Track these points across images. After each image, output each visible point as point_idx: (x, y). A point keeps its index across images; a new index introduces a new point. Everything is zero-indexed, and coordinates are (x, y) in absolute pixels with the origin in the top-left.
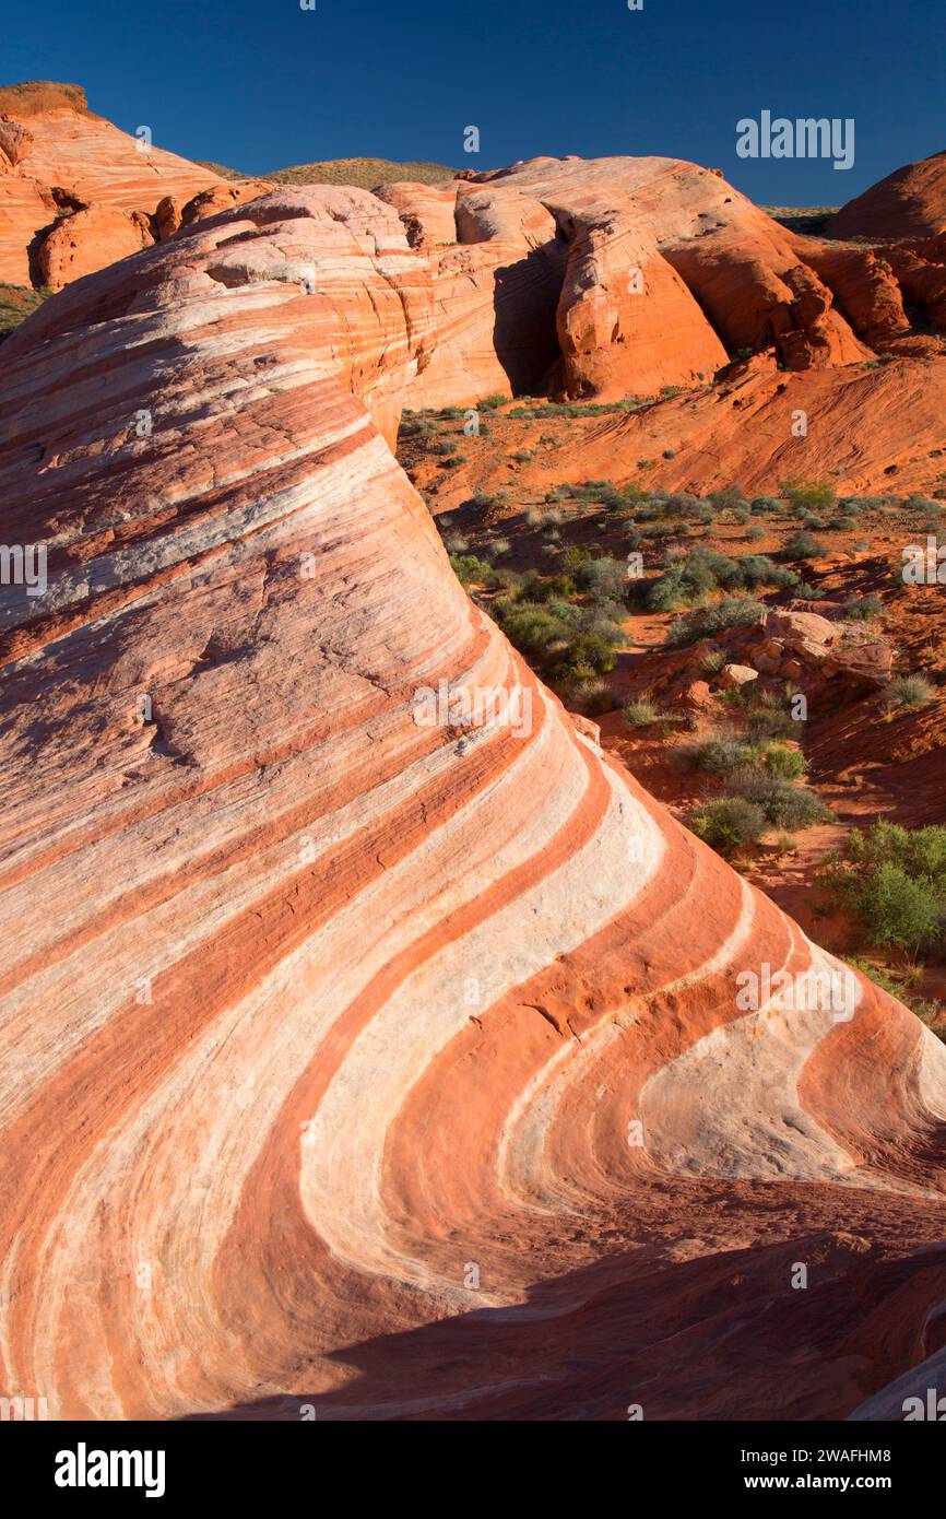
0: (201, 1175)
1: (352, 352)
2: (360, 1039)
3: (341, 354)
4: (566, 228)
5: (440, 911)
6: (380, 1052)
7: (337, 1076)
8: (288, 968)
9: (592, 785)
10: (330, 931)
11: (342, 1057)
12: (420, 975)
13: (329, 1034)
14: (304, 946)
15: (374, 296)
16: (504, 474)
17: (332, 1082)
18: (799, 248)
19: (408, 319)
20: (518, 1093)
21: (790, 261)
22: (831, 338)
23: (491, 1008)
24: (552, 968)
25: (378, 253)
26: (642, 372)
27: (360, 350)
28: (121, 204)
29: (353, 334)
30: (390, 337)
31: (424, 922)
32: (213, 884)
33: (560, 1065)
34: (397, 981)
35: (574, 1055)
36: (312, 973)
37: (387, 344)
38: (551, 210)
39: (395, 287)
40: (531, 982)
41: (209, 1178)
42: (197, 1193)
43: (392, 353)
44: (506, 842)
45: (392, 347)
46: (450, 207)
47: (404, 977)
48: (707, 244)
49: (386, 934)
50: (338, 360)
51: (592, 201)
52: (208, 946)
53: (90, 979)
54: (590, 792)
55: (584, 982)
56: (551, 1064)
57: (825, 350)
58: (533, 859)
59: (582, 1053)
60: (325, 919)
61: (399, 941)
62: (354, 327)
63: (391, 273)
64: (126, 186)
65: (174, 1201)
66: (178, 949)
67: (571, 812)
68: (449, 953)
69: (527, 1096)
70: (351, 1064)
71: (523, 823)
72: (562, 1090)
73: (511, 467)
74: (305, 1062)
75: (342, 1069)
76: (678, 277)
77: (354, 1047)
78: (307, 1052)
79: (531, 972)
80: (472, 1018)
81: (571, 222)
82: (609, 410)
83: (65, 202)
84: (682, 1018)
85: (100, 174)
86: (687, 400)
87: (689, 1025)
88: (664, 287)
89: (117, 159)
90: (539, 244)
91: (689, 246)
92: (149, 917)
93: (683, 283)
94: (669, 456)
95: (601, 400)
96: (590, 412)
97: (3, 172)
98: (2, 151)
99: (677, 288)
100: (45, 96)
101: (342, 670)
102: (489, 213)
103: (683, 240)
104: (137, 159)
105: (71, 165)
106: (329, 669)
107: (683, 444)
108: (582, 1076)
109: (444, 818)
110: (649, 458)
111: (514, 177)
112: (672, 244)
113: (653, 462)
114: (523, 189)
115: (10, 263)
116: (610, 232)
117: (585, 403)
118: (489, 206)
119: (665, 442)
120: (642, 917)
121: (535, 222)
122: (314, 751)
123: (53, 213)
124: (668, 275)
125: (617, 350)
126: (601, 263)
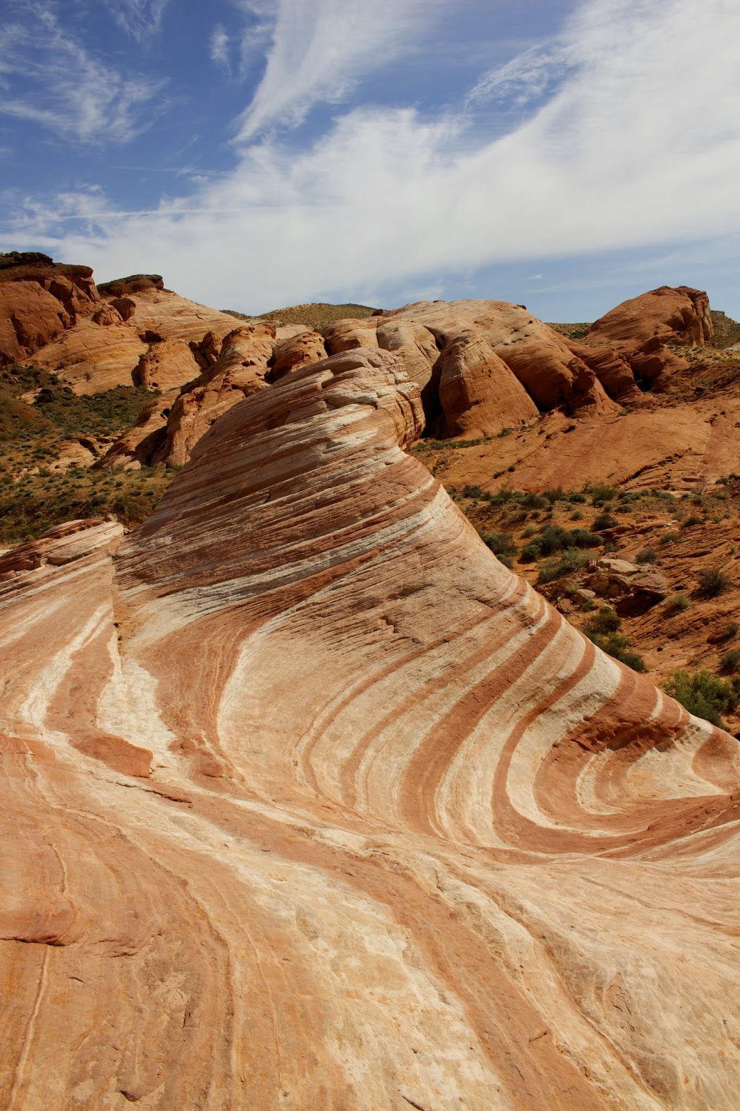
2: (515, 752)
4: (440, 340)
5: (536, 700)
6: (523, 757)
7: (510, 767)
8: (482, 724)
9: (587, 645)
11: (509, 759)
12: (532, 727)
13: (503, 750)
15: (400, 405)
17: (509, 769)
18: (572, 347)
20: (578, 774)
21: (569, 356)
22: (598, 399)
23: (561, 741)
24: (583, 723)
25: (397, 383)
26: (489, 420)
27: (400, 435)
28: (183, 337)
29: (398, 427)
30: (408, 426)
31: (531, 706)
32: (442, 691)
33: (592, 764)
34: (523, 730)
36: (491, 726)
38: (431, 331)
39: (407, 400)
40: (575, 729)
43: (408, 434)
45: (409, 430)
46: (373, 332)
47: (525, 728)
48: (520, 346)
49: (516, 711)
51: (454, 325)
52: (448, 716)
53: (407, 730)
54: (587, 648)
55: (596, 729)
56: (588, 764)
57: (593, 405)
58: (570, 678)
62: (398, 424)
63: (405, 392)
64: (185, 327)
66: (436, 718)
67: (581, 657)
70: (514, 763)
71: (563, 662)
72: (594, 774)
76: (507, 367)
77: (513, 756)
79: (575, 725)
80: (553, 745)
81: (443, 337)
82: (473, 443)
83: (151, 338)
84: (639, 743)
85: (171, 321)
86: (519, 437)
87: (642, 745)
88: (500, 372)
89: (180, 313)
90: (425, 350)
91: (510, 348)
92: (422, 705)
93: (509, 370)
94: (511, 470)
95: (468, 437)
96: (463, 445)
97: (119, 325)
98: (118, 313)
99: (506, 372)
100: (141, 282)
101: (471, 597)
102: (396, 334)
103: (506, 344)
104: (191, 311)
105: (155, 318)
106: (464, 597)
107: (519, 462)
108: (602, 768)
109: (531, 661)
110: (499, 471)
111: (407, 313)
112: (500, 347)
113: (503, 473)
114: (414, 319)
115: (123, 374)
116: (467, 343)
117: (458, 439)
118: (396, 330)
119: (509, 461)
120: (618, 700)
121: (422, 338)
122: (469, 634)
123: (146, 345)
124: (501, 364)
125: (474, 408)
126: (463, 360)
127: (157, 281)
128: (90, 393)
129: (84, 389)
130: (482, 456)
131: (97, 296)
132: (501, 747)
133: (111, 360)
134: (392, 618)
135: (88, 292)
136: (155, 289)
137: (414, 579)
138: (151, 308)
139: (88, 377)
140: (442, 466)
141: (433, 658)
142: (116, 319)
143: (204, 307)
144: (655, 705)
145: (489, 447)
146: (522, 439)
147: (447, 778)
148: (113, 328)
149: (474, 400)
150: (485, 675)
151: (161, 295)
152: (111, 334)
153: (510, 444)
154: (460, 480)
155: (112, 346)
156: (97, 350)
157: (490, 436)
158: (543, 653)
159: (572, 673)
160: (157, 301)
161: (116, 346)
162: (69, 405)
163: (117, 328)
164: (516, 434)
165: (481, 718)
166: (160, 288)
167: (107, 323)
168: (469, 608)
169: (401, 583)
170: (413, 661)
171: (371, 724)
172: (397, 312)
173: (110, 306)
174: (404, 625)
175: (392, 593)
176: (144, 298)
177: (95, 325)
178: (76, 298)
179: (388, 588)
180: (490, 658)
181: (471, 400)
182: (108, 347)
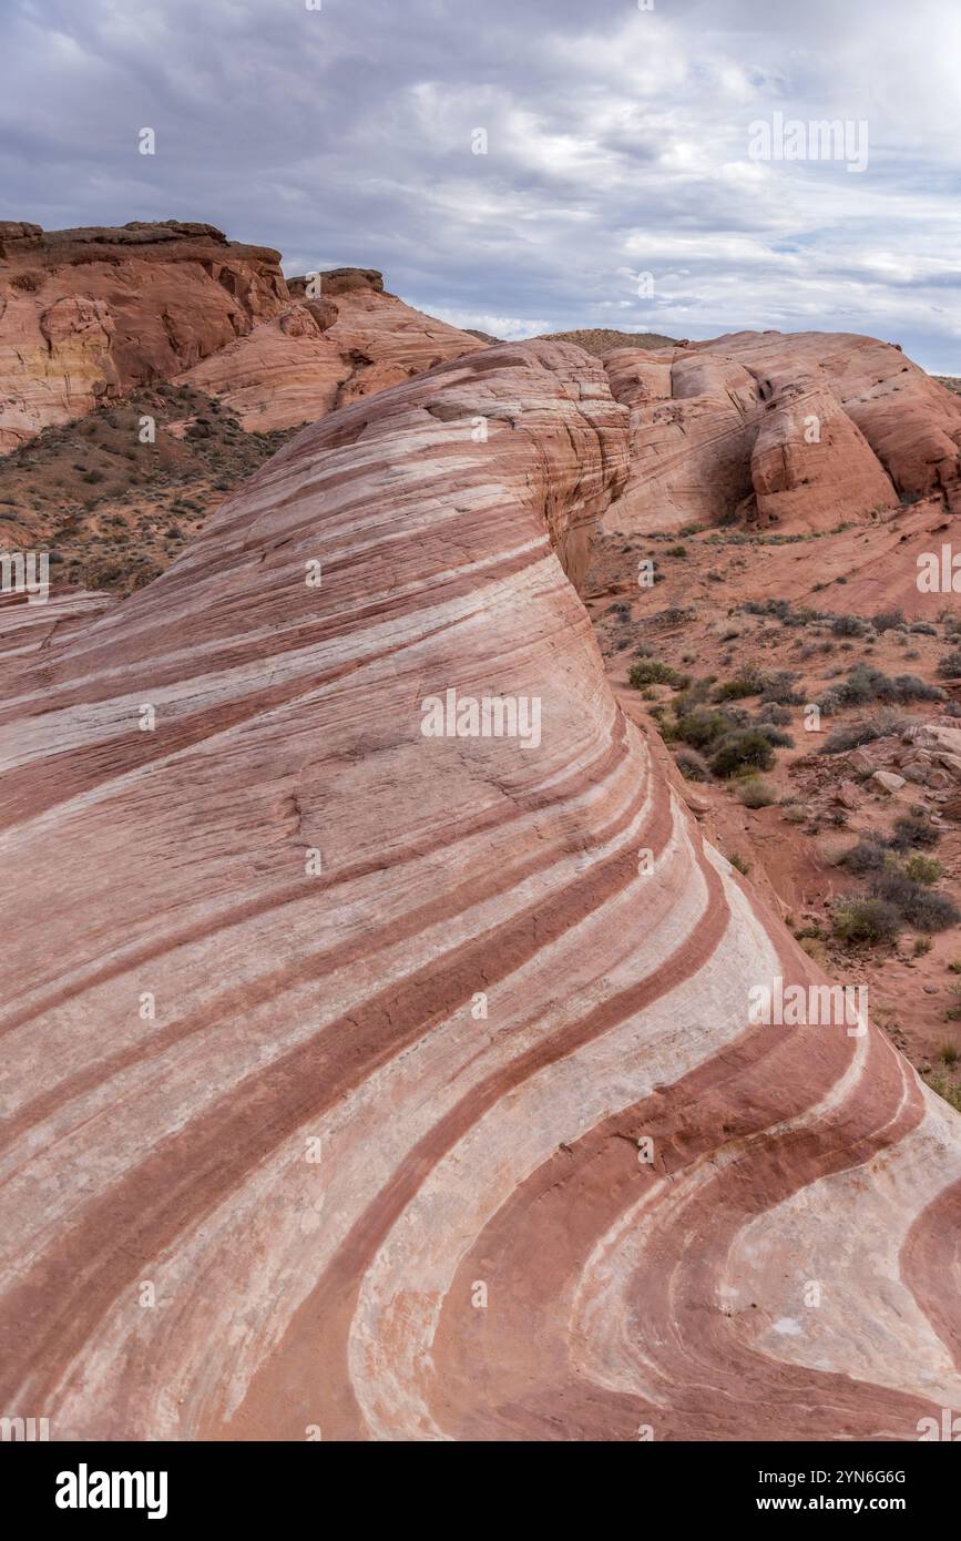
0: (247, 1309)
1: (547, 482)
2: (443, 1162)
3: (536, 482)
4: (764, 387)
5: (542, 1031)
6: (461, 1178)
7: (412, 1202)
8: (377, 1083)
9: (711, 908)
10: (425, 1045)
11: (421, 1179)
12: (514, 1096)
13: (410, 1156)
14: (396, 1060)
15: (573, 432)
16: (696, 590)
17: (406, 1209)
19: (604, 455)
20: (603, 1232)
23: (584, 1138)
24: (650, 1099)
25: (582, 398)
26: (822, 509)
27: (555, 480)
28: (403, 362)
29: (551, 465)
30: (585, 469)
31: (523, 1044)
32: (316, 985)
33: (649, 1204)
34: (489, 1101)
35: (665, 1194)
36: (402, 1088)
37: (583, 475)
38: (754, 374)
39: (594, 427)
40: (627, 1112)
41: (254, 1313)
42: (239, 1330)
43: (586, 483)
44: (616, 964)
45: (587, 478)
46: (666, 369)
47: (497, 1098)
48: (885, 405)
49: (483, 1052)
50: (532, 487)
51: (787, 367)
52: (300, 1051)
53: (179, 1078)
54: (707, 916)
55: (682, 1116)
56: (640, 1204)
58: (640, 985)
59: (674, 1193)
60: (422, 1032)
61: (496, 1060)
62: (552, 460)
63: (592, 415)
64: (408, 347)
65: (211, 1339)
66: (270, 1053)
67: (684, 936)
68: (545, 1075)
69: (611, 1236)
70: (429, 1189)
71: (634, 947)
72: (648, 1232)
73: (703, 584)
74: (381, 1184)
75: (419, 1194)
76: (859, 432)
77: (435, 1171)
78: (384, 1174)
79: (629, 1103)
80: (562, 1146)
81: (768, 382)
82: (791, 540)
83: (358, 359)
84: (782, 1164)
85: (390, 339)
86: (860, 535)
87: (789, 1171)
88: (846, 439)
89: (402, 327)
90: (740, 400)
91: (869, 406)
92: (249, 1016)
93: (862, 437)
94: (841, 581)
95: (786, 531)
96: (775, 541)
97: (312, 336)
98: (313, 320)
99: (856, 440)
100: (350, 279)
101: (476, 776)
102: (698, 374)
103: (863, 401)
104: (418, 326)
105: (367, 331)
106: (465, 773)
107: (854, 571)
108: (672, 1218)
109: (553, 935)
110: (823, 582)
111: (723, 346)
112: (854, 403)
113: (827, 585)
114: (730, 356)
115: (312, 407)
116: (801, 392)
117: (771, 533)
118: (699, 368)
119: (839, 568)
120: (750, 1052)
121: (738, 383)
122: (437, 857)
123: (349, 369)
124: (851, 429)
125: (801, 490)
126: (791, 417)
127: (373, 279)
128: (263, 431)
129: (256, 422)
130: (798, 559)
131: (286, 293)
132: (406, 1147)
133: (298, 386)
134: (302, 803)
135: (274, 286)
136: (369, 291)
137: (387, 725)
138: (362, 317)
139: (263, 407)
140: (737, 568)
141: (336, 903)
142: (309, 328)
143: (438, 321)
144: (840, 1071)
145: (812, 546)
146: (864, 538)
147: (200, 1231)
148: (304, 340)
149: (803, 477)
150: (428, 959)
151: (378, 300)
152: (299, 348)
153: (845, 544)
154: (761, 591)
155: (300, 367)
156: (279, 370)
157: (819, 531)
158: (588, 919)
159: (647, 973)
160: (370, 309)
161: (306, 366)
162: (232, 444)
163: (309, 341)
164: (858, 530)
165: (379, 1065)
166: (378, 290)
167: (297, 334)
168: (462, 799)
169: (359, 730)
170: (290, 906)
171: (97, 1055)
172: (708, 344)
173: (303, 309)
174: (317, 820)
175: (335, 749)
176: (354, 302)
177: (280, 335)
178: (254, 294)
179: (331, 740)
180: (458, 918)
181: (798, 477)
182: (294, 367)
